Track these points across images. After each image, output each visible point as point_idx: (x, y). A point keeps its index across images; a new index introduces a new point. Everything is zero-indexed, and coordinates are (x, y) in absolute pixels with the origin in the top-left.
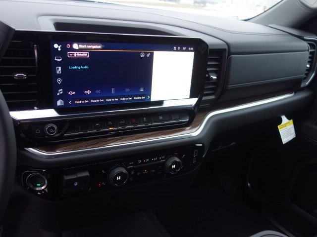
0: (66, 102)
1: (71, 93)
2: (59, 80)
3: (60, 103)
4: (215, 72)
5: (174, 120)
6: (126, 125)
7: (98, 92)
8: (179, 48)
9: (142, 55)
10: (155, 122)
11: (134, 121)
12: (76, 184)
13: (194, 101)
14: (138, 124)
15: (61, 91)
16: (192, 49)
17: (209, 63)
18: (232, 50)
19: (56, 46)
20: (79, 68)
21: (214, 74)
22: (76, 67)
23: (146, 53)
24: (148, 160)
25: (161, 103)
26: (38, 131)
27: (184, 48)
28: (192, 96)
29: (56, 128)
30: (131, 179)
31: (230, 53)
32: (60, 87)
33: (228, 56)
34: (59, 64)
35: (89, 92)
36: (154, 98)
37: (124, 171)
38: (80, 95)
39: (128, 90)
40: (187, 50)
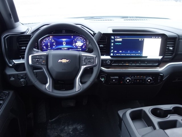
0: (113, 54)
1: (115, 52)
2: (112, 48)
3: (112, 54)
4: (172, 46)
5: (152, 64)
6: (132, 64)
7: (124, 52)
8: (155, 37)
9: (140, 40)
10: (143, 64)
11: (135, 62)
12: (114, 80)
13: (161, 57)
14: (137, 64)
15: (112, 51)
16: (160, 37)
17: (168, 43)
18: (180, 38)
19: (112, 37)
20: (118, 44)
21: (171, 47)
22: (117, 44)
23: (141, 39)
24: (139, 77)
25: (146, 57)
26: (105, 62)
27: (157, 37)
28: (160, 55)
29: (110, 62)
30: (132, 82)
31: (179, 39)
32: (112, 49)
33: (178, 40)
34: (112, 42)
35: (121, 52)
36: (144, 55)
37: (130, 79)
38: (118, 53)
39: (134, 52)
40: (158, 38)
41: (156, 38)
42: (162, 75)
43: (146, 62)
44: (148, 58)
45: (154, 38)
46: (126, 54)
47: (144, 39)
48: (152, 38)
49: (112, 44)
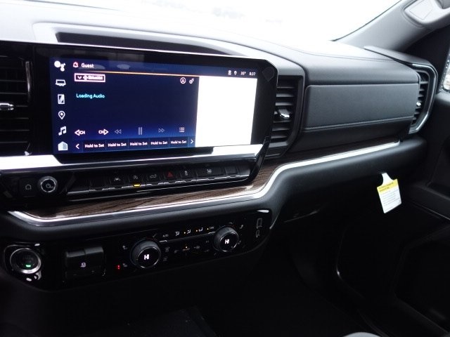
41: (239, 75)
42: (267, 211)
43: (210, 171)
44: (215, 153)
45: (233, 75)
46: (127, 141)
47: (197, 80)
48: (226, 75)
49: (61, 99)
